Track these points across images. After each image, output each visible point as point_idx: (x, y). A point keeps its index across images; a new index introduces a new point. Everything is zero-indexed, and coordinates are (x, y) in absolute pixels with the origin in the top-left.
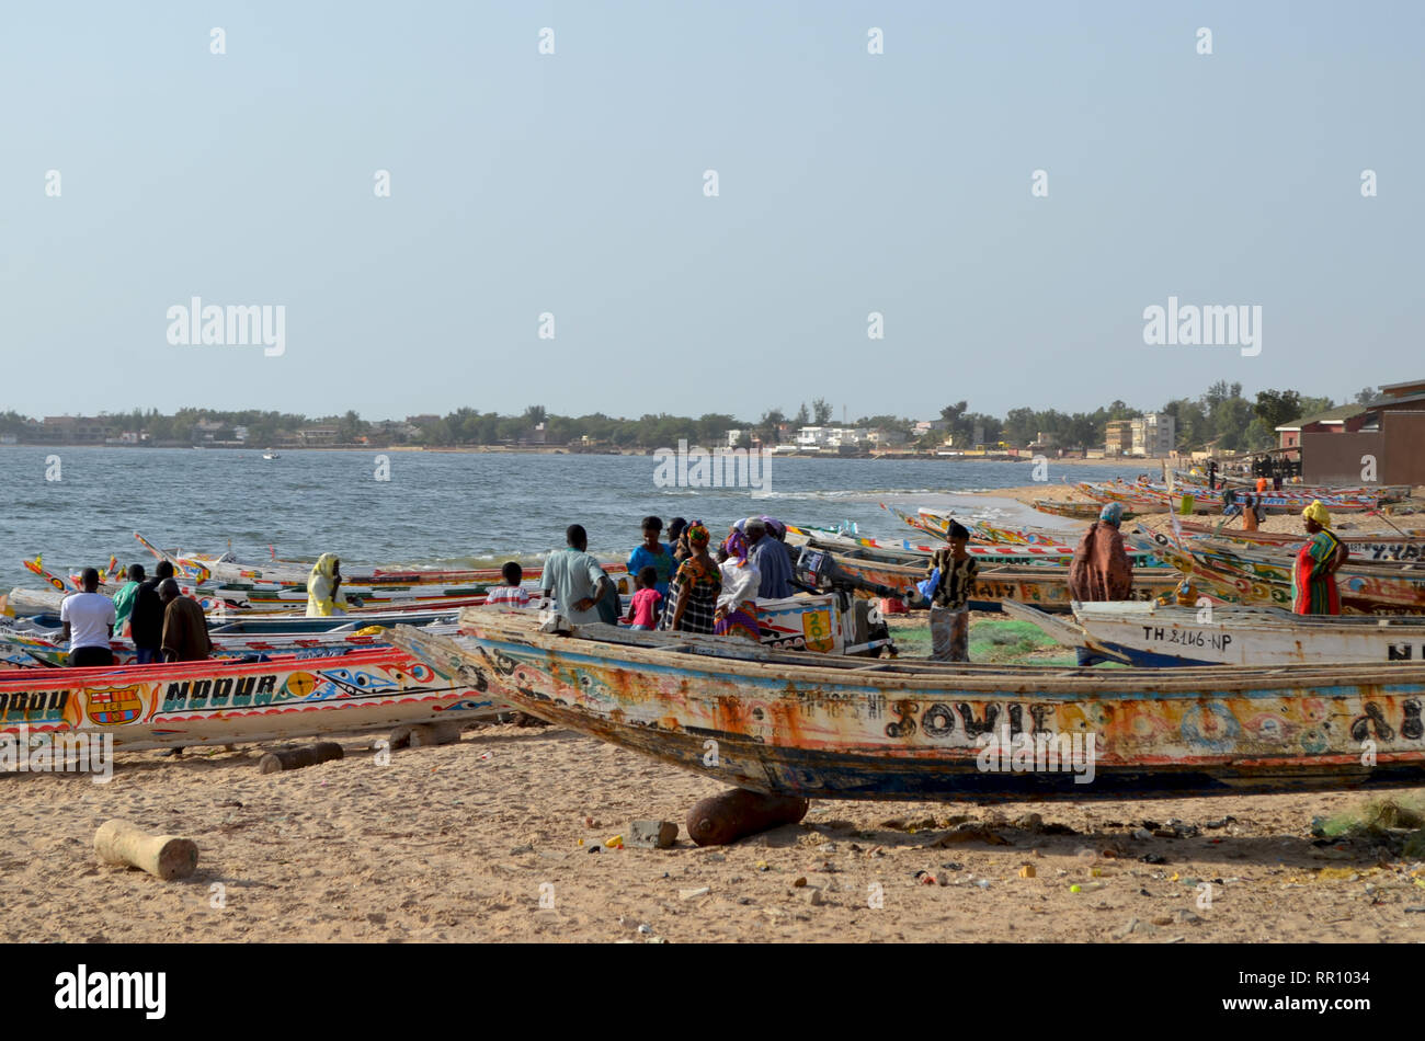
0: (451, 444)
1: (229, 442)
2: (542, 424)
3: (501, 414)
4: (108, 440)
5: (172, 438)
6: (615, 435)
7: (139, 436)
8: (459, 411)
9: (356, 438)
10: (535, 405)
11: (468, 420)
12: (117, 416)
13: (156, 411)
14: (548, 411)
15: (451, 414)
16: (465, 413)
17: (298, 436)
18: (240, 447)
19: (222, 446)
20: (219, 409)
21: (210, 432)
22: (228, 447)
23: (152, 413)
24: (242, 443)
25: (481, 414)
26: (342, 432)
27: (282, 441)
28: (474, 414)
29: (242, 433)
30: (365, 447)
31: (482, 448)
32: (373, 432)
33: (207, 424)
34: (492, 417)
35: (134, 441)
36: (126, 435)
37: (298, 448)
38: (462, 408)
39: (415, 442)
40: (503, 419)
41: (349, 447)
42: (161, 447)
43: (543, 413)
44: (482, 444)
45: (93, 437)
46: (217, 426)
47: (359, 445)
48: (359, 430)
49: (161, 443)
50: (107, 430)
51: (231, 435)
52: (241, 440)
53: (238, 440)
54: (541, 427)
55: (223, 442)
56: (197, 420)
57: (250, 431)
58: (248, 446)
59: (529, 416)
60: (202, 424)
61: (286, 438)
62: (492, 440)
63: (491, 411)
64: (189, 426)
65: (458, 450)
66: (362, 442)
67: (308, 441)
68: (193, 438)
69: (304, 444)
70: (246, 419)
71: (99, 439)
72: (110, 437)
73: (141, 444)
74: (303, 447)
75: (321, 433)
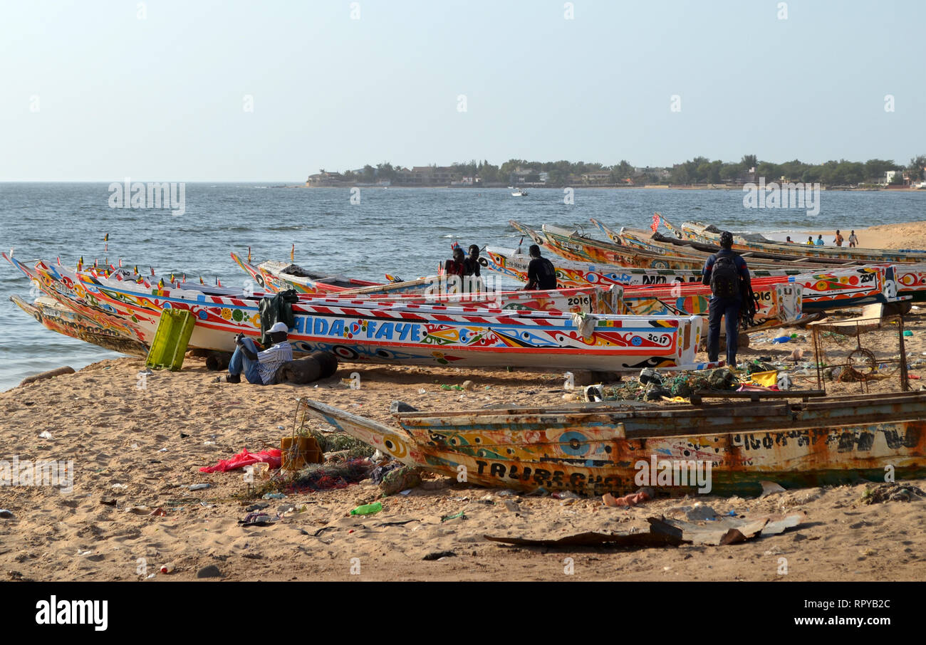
0: (689, 183)
1: (535, 184)
2: (753, 168)
3: (725, 161)
4: (453, 183)
5: (496, 180)
6: (804, 176)
7: (474, 180)
8: (695, 160)
9: (623, 179)
10: (749, 154)
11: (700, 167)
12: (460, 166)
13: (486, 162)
14: (759, 159)
15: (688, 162)
16: (699, 161)
17: (583, 179)
18: (542, 186)
19: (530, 186)
20: (530, 160)
21: (522, 176)
22: (534, 187)
23: (483, 163)
24: (544, 184)
25: (711, 161)
26: (613, 175)
27: (572, 182)
28: (706, 161)
29: (544, 176)
30: (629, 186)
31: (710, 186)
32: (635, 175)
33: (521, 171)
34: (718, 164)
35: (470, 183)
36: (465, 179)
37: (582, 187)
38: (697, 158)
39: (665, 182)
40: (727, 165)
41: (617, 186)
42: (489, 187)
43: (755, 160)
44: (710, 183)
45: (444, 180)
46: (527, 172)
47: (624, 184)
48: (625, 174)
49: (489, 184)
50: (452, 176)
51: (536, 178)
52: (543, 182)
53: (541, 181)
54: (752, 170)
55: (532, 183)
56: (514, 168)
57: (550, 176)
58: (547, 186)
59: (744, 162)
60: (518, 171)
61: (574, 180)
62: (717, 180)
63: (717, 159)
64: (507, 173)
65: (693, 188)
66: (627, 182)
67: (590, 182)
68: (511, 180)
69: (588, 184)
70: (549, 167)
71: (447, 182)
72: (454, 181)
73: (475, 185)
74: (587, 187)
75: (599, 176)
